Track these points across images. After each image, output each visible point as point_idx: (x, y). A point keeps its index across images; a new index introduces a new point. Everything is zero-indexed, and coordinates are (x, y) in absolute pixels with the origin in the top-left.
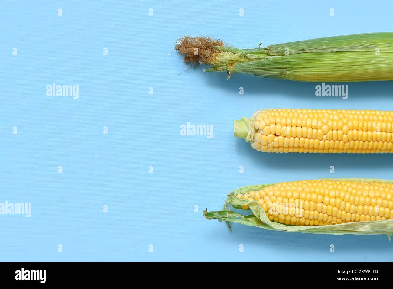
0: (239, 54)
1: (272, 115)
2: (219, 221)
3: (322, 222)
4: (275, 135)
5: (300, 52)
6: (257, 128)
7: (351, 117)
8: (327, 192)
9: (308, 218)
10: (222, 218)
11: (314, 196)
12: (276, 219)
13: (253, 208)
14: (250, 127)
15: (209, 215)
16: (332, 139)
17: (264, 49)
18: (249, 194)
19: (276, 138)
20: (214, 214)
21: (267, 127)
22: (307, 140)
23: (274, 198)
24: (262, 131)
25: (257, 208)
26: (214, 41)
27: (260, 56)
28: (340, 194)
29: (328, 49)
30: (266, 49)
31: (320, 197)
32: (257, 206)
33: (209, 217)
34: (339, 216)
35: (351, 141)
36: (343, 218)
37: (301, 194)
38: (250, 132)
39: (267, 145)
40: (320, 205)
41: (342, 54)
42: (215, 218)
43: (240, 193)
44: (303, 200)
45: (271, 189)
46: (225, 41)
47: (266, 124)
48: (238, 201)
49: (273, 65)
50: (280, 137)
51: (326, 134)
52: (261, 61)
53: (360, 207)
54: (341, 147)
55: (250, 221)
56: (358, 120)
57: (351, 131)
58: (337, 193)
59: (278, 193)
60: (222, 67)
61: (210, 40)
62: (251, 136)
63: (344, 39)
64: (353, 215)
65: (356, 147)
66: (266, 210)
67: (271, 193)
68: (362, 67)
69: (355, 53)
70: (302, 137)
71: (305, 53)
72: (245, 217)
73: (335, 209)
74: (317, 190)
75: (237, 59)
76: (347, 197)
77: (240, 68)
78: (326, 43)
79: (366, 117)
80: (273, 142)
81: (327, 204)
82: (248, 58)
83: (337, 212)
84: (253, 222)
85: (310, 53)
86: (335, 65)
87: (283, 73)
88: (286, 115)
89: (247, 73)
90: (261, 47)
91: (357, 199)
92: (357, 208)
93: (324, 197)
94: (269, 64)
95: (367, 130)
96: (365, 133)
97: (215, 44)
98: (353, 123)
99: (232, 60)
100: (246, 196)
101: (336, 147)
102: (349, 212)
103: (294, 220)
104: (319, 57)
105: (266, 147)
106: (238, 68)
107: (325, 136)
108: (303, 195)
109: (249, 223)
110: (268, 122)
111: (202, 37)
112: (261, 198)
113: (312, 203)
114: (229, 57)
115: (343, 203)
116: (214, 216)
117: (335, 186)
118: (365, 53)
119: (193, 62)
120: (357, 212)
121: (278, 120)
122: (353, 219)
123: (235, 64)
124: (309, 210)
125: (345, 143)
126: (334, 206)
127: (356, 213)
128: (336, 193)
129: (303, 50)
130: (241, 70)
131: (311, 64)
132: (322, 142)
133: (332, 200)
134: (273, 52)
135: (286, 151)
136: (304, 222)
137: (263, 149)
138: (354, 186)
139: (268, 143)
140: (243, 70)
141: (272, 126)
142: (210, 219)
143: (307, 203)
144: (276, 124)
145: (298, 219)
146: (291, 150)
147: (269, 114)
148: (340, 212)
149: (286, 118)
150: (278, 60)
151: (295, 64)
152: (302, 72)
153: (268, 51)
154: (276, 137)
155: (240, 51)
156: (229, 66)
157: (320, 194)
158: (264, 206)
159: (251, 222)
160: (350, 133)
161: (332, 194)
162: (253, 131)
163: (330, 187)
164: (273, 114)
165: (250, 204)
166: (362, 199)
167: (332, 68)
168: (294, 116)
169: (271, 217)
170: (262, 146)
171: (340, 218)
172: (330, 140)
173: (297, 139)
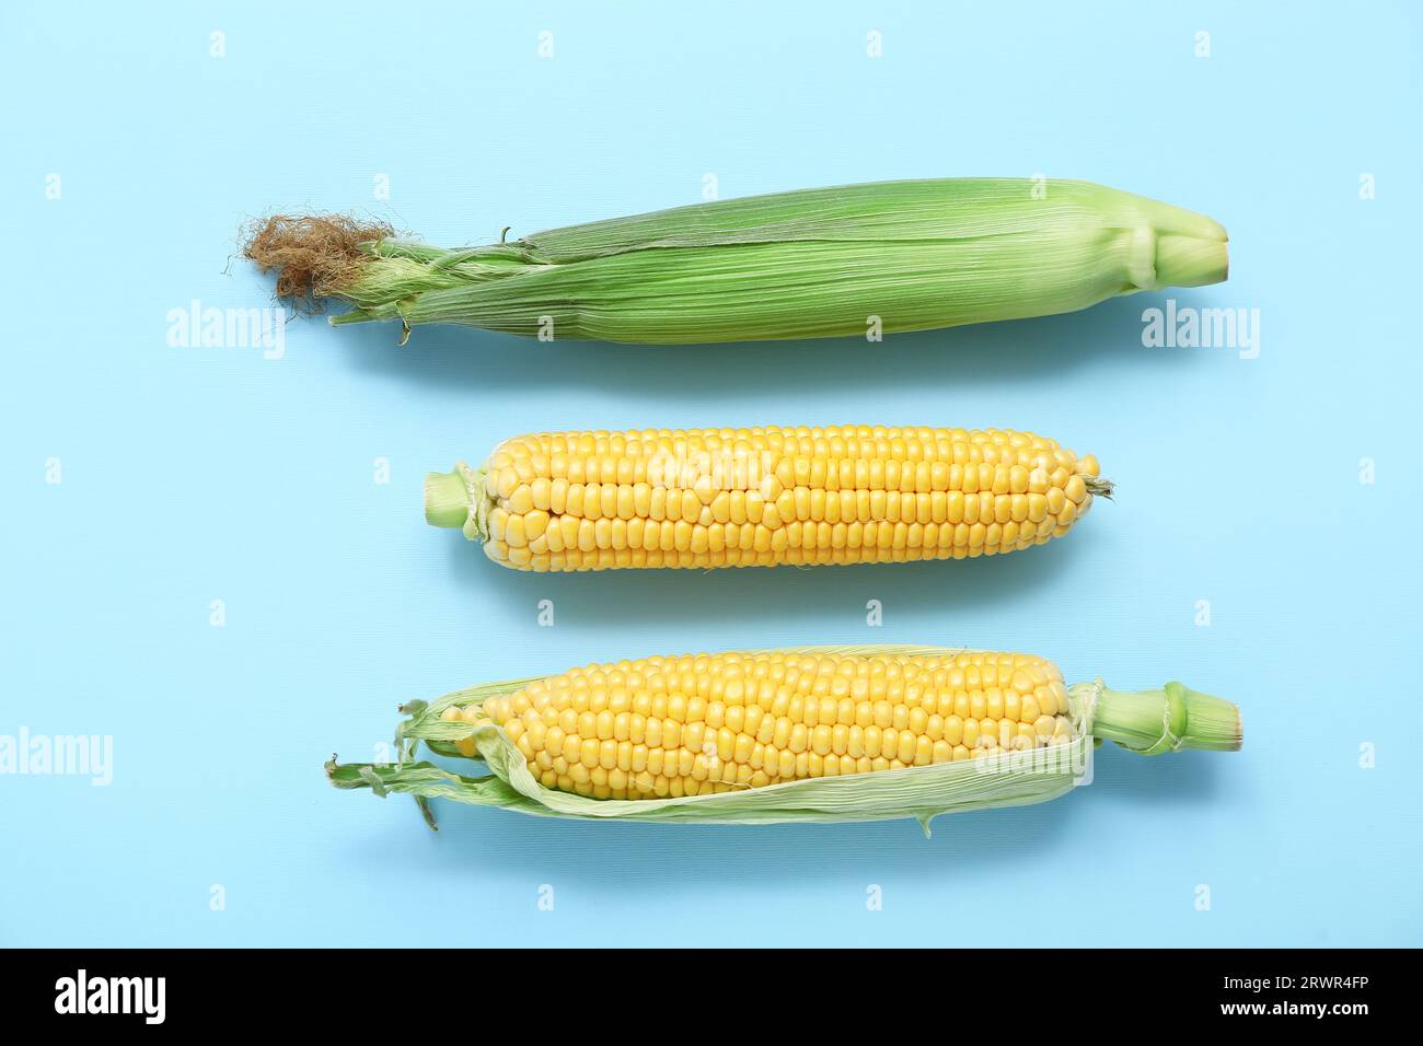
0: (433, 262)
1: (541, 452)
2: (375, 792)
3: (706, 783)
4: (551, 513)
5: (622, 250)
6: (493, 494)
7: (790, 448)
8: (717, 688)
9: (662, 773)
10: (386, 783)
11: (677, 703)
12: (564, 782)
13: (486, 749)
14: (473, 491)
15: (344, 775)
16: (730, 520)
17: (514, 245)
18: (481, 706)
19: (554, 522)
20: (361, 771)
21: (524, 488)
22: (650, 524)
23: (552, 713)
24: (507, 502)
25: (499, 749)
26: (361, 228)
27: (498, 268)
28: (758, 692)
29: (708, 236)
30: (522, 245)
31: (696, 706)
32: (497, 742)
33: (342, 782)
34: (755, 763)
35: (791, 523)
36: (770, 769)
37: (636, 696)
38: (475, 505)
39: (527, 545)
40: (695, 728)
41: (750, 253)
42: (364, 784)
43: (455, 705)
44: (643, 715)
45: (549, 688)
46: (398, 226)
47: (519, 477)
48: (437, 729)
49: (539, 295)
50: (565, 518)
51: (709, 505)
52: (500, 281)
53: (823, 732)
54: (759, 542)
55: (479, 790)
56: (812, 456)
57: (787, 492)
58: (751, 691)
59: (564, 698)
60: (381, 308)
61: (350, 223)
62: (477, 521)
63: (760, 206)
64: (802, 757)
65: (808, 541)
66: (529, 752)
67: (545, 700)
68: (815, 291)
69: (790, 248)
70: (636, 515)
71: (637, 251)
72: (464, 779)
73: (743, 740)
74: (689, 684)
75: (427, 280)
76: (781, 699)
77: (436, 307)
78: (703, 220)
79: (837, 448)
80: (543, 537)
81: (717, 726)
82: (464, 276)
83: (750, 751)
84: (487, 792)
85: (651, 252)
86: (731, 286)
87: (575, 317)
88: (585, 449)
89: (461, 321)
90: (507, 240)
91: (811, 707)
92: (810, 734)
93: (709, 702)
94: (527, 291)
95: (840, 489)
96: (832, 497)
97: (366, 236)
98: (793, 468)
99: (411, 282)
100: (470, 713)
101: (744, 542)
102: (787, 747)
103: (617, 780)
104: (682, 262)
105: (524, 552)
106: (431, 308)
107: (706, 510)
108: (642, 701)
109: (477, 797)
110: (525, 473)
111: (324, 215)
112: (516, 717)
113: (669, 724)
114: (400, 273)
115: (767, 720)
116: (359, 775)
117: (748, 669)
118: (823, 246)
119: (300, 296)
120: (812, 749)
121: (558, 465)
122: (801, 771)
123: (421, 296)
124: (661, 745)
125: (773, 531)
126: (738, 730)
127: (808, 750)
128: (745, 688)
129: (632, 243)
130: (441, 312)
131: (656, 286)
132: (698, 529)
133: (734, 714)
134: (542, 254)
135: (588, 563)
136: (651, 786)
137: (517, 560)
138: (808, 666)
139: (529, 541)
140: (447, 311)
141: (540, 486)
142: (347, 786)
143: (653, 724)
144: (551, 479)
145: (631, 778)
146: (605, 561)
147: (534, 448)
148: (758, 748)
149: (585, 459)
150: (555, 278)
151: (608, 288)
152: (632, 313)
153: (526, 252)
154: (554, 519)
155: (437, 253)
156: (403, 302)
157: (697, 695)
158: (524, 740)
159: (481, 794)
160: (785, 496)
161: (733, 693)
162: (485, 504)
163: (732, 672)
164: (545, 448)
165: (480, 736)
166: (828, 707)
167: (723, 296)
168: (609, 453)
169: (549, 777)
170: (511, 550)
171: (762, 768)
172: (724, 524)
173: (617, 523)
